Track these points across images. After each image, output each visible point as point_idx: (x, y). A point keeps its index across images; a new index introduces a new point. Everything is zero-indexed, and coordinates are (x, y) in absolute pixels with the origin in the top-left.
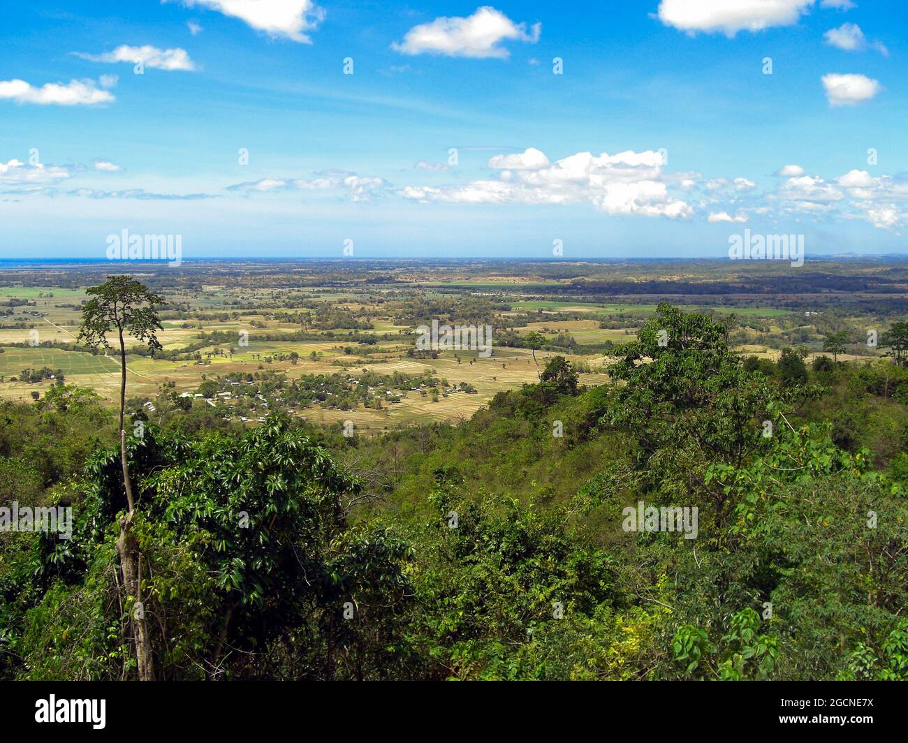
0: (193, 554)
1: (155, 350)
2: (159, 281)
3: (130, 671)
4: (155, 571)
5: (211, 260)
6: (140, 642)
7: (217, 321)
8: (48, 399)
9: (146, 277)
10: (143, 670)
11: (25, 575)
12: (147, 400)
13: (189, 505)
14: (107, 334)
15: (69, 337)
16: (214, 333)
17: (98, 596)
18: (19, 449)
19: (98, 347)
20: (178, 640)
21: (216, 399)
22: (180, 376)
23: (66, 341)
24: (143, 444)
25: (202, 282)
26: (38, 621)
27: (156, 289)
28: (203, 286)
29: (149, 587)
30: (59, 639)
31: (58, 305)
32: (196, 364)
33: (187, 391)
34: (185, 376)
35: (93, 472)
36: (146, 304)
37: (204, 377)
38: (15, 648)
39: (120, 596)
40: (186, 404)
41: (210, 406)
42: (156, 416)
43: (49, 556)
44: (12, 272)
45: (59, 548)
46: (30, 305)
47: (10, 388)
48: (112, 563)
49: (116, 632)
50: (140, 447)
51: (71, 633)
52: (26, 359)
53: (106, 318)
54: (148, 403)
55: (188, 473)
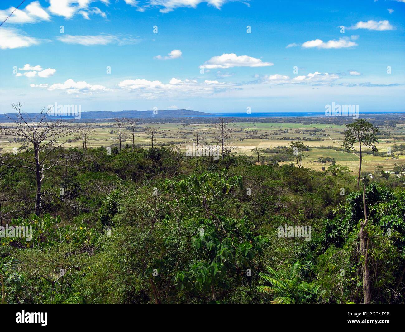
0: (391, 241)
1: (375, 151)
2: (377, 122)
3: (359, 287)
4: (374, 246)
5: (401, 113)
6: (365, 276)
7: (403, 140)
8: (329, 170)
9: (371, 120)
10: (365, 288)
11: (319, 241)
12: (370, 173)
13: (391, 219)
14: (354, 144)
15: (338, 145)
16: (401, 145)
17: (349, 254)
18: (316, 190)
19: (350, 150)
20: (381, 277)
21: (401, 174)
22: (385, 163)
23: (337, 146)
24: (372, 191)
25: (396, 122)
26: (323, 260)
27: (376, 126)
28: (396, 124)
29: (371, 253)
30: (331, 269)
31: (334, 131)
32: (392, 158)
33: (388, 170)
34: (387, 164)
35: (350, 201)
36: (371, 132)
37: (395, 164)
38: (313, 270)
39: (358, 255)
40: (387, 176)
41: (397, 177)
42: (373, 180)
43: (329, 235)
44: (316, 118)
45: (334, 231)
46: (322, 131)
47: (313, 165)
48: (356, 241)
49: (355, 270)
50: (371, 192)
51: (336, 267)
52: (320, 153)
53: (354, 137)
54: (370, 174)
55: (391, 206)
